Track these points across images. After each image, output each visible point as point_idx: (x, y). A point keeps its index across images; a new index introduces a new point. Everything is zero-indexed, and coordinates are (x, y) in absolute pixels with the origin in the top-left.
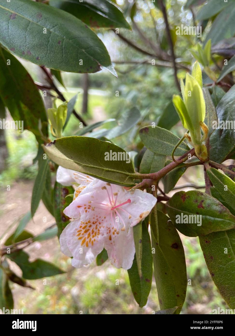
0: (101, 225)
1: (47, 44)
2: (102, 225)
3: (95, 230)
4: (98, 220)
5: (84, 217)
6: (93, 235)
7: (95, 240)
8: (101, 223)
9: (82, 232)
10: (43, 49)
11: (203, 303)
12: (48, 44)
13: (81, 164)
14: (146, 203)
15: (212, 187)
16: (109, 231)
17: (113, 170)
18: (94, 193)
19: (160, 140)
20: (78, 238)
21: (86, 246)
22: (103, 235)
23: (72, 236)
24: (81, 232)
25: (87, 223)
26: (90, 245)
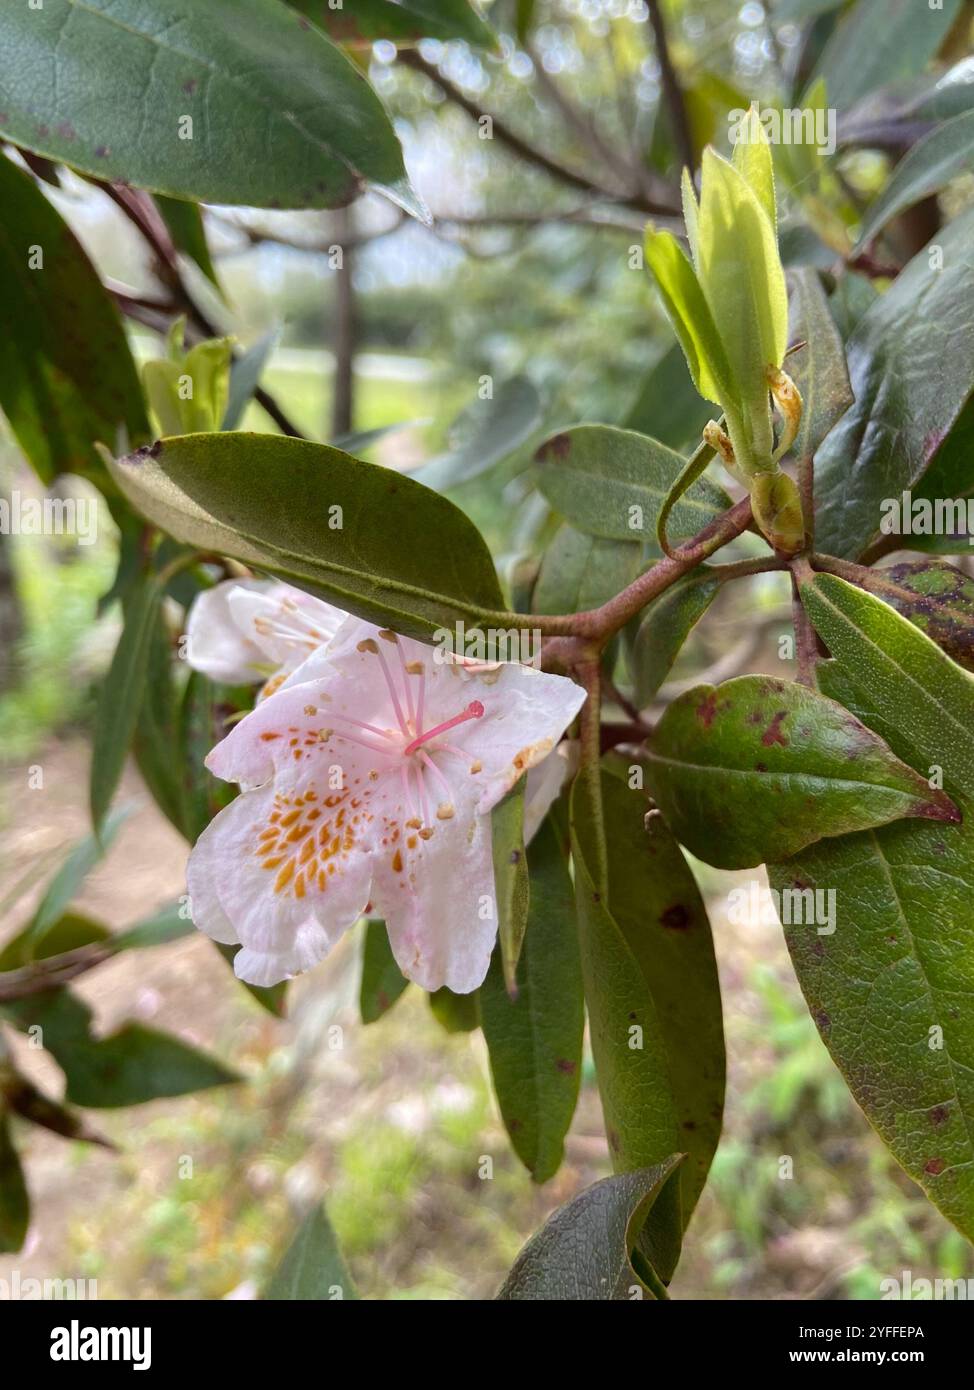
0: (359, 813)
1: (138, 95)
2: (363, 812)
3: (334, 831)
4: (347, 791)
5: (288, 776)
6: (326, 850)
7: (332, 869)
8: (360, 803)
9: (281, 839)
10: (122, 112)
11: (828, 1223)
12: (143, 93)
13: (272, 550)
14: (543, 711)
15: (823, 662)
16: (392, 836)
17: (410, 588)
18: (330, 682)
19: (613, 481)
20: (261, 864)
21: (294, 895)
22: (366, 850)
23: (239, 857)
24: (275, 838)
25: (299, 803)
26: (312, 888)
